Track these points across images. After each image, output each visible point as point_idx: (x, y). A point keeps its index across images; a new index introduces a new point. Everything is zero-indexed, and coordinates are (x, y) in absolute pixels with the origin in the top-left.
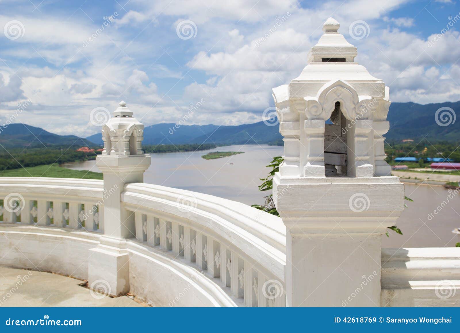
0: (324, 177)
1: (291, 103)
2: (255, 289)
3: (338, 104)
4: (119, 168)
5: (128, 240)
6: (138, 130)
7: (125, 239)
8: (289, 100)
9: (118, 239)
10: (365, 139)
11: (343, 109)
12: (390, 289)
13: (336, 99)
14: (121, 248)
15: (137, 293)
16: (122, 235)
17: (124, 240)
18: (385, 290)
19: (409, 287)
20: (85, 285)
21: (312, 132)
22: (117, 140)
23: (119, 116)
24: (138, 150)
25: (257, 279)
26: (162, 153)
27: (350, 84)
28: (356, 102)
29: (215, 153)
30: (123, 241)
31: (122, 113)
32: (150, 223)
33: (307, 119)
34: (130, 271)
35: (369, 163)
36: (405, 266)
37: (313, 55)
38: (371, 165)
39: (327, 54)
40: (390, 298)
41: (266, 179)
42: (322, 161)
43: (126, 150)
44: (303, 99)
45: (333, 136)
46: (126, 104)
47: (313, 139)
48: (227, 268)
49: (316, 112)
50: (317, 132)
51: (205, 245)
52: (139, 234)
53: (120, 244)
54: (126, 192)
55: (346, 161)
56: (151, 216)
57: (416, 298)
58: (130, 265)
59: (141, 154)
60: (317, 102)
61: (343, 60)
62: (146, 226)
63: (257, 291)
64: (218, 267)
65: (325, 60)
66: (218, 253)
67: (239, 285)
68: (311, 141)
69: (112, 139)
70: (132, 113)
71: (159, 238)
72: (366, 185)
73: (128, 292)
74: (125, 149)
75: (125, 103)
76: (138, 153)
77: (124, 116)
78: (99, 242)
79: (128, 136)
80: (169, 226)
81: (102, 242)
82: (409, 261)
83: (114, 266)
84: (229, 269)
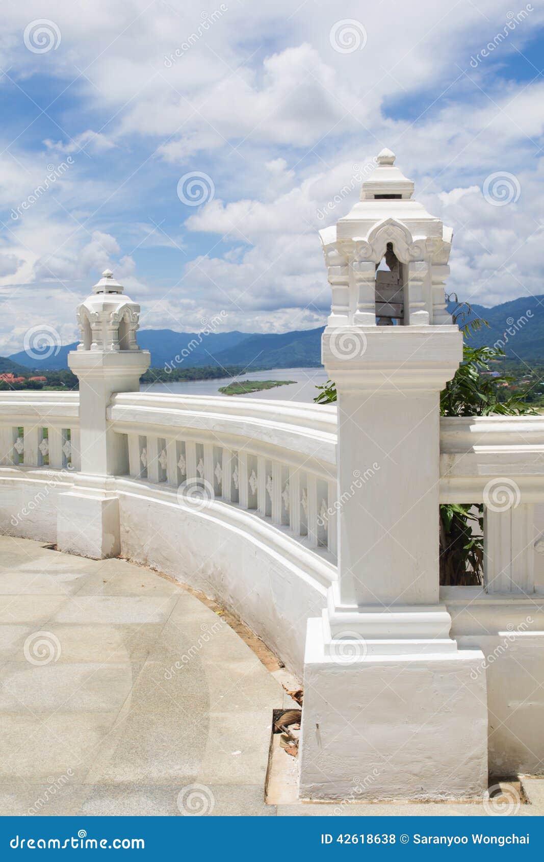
0: (375, 325)
1: (339, 245)
2: (303, 504)
3: (390, 246)
4: (104, 370)
5: (118, 477)
6: (132, 313)
7: (113, 476)
8: (337, 242)
9: (102, 476)
10: (420, 283)
11: (396, 251)
12: (450, 453)
13: (387, 239)
14: (106, 489)
15: (133, 553)
16: (108, 471)
17: (113, 478)
18: (444, 455)
19: (473, 452)
20: (53, 547)
21: (362, 277)
22: (101, 328)
23: (102, 292)
24: (133, 342)
25: (306, 490)
26: (147, 383)
27: (404, 223)
28: (409, 242)
29: (243, 383)
30: (109, 480)
31: (107, 287)
32: (153, 447)
33: (355, 261)
34: (121, 523)
35: (424, 310)
36: (469, 430)
37: (365, 191)
38: (427, 312)
39: (378, 190)
40: (451, 464)
41: (326, 387)
42: (373, 309)
43: (114, 343)
44: (351, 241)
45: (388, 284)
46: (112, 274)
47: (362, 283)
48: (267, 490)
49: (366, 253)
50: (367, 276)
51: (236, 467)
52: (135, 466)
53: (106, 484)
54: (114, 405)
55: (402, 311)
56: (152, 437)
57: (480, 463)
58: (121, 513)
59: (135, 350)
60: (365, 242)
61: (399, 197)
62: (145, 455)
63: (306, 506)
64: (253, 493)
65: (378, 197)
66: (254, 473)
67: (283, 506)
68: (361, 287)
69: (93, 326)
70: (122, 288)
71: (166, 470)
72: (421, 333)
73: (119, 554)
74: (113, 340)
75: (111, 272)
76: (132, 347)
77: (110, 292)
78: (72, 484)
79: (117, 321)
80: (181, 449)
81: (77, 483)
82: (474, 424)
83: (98, 514)
84: (269, 491)
